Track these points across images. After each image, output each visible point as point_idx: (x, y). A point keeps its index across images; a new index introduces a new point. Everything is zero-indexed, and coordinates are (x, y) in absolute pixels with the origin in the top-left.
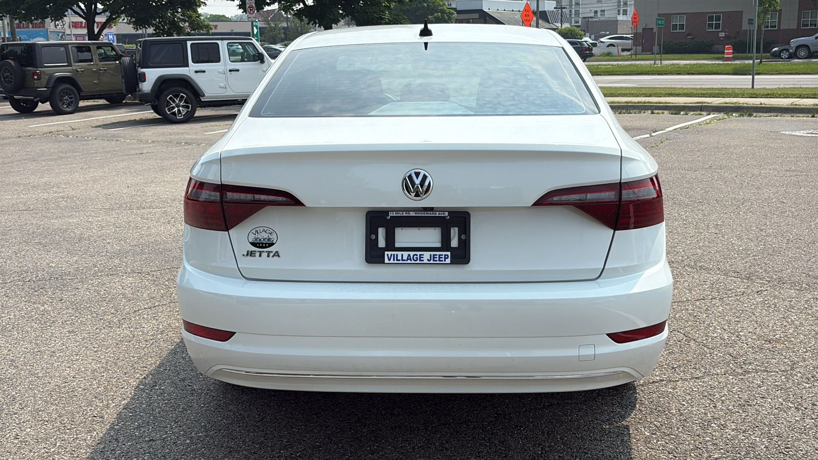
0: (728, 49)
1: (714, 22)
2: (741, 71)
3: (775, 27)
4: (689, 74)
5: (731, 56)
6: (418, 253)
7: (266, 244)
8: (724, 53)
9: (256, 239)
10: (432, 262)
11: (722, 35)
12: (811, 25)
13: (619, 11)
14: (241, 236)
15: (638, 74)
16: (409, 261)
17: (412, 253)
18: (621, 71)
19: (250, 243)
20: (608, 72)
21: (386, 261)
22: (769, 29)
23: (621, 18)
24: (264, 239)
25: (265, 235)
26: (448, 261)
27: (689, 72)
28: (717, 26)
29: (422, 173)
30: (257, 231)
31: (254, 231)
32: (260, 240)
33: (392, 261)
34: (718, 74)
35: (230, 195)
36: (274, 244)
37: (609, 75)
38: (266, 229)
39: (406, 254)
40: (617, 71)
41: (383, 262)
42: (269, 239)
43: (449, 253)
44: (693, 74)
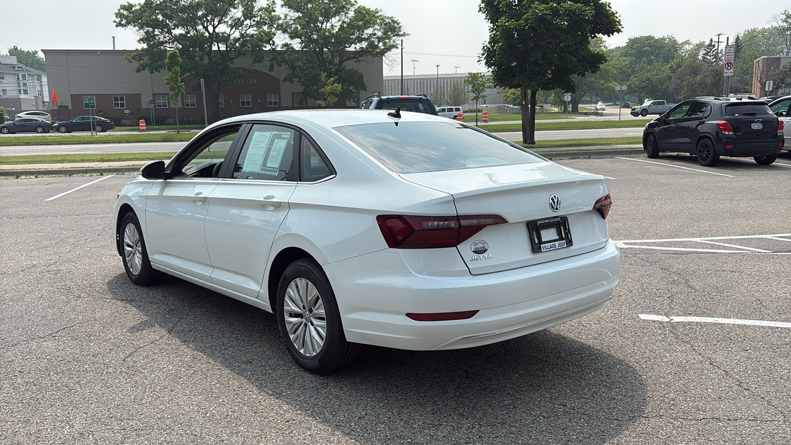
0: (142, 123)
1: (119, 102)
2: (168, 139)
3: (166, 106)
4: (128, 142)
5: (145, 128)
6: (554, 243)
7: (482, 250)
8: (139, 125)
9: (476, 249)
10: (560, 247)
11: (127, 112)
12: (191, 105)
13: (20, 90)
14: (466, 248)
15: (85, 143)
16: (551, 249)
17: (551, 244)
18: (69, 141)
19: (473, 252)
20: (57, 142)
21: (543, 250)
22: (162, 107)
23: (22, 96)
24: (481, 248)
25: (481, 245)
26: (565, 246)
27: (128, 141)
28: (122, 105)
29: (556, 196)
30: (475, 243)
31: (474, 244)
32: (479, 249)
33: (545, 250)
34: (151, 142)
35: (463, 223)
36: (487, 250)
37: (59, 144)
38: (480, 241)
39: (549, 244)
40: (65, 141)
41: (542, 252)
42: (484, 248)
43: (564, 241)
44: (131, 142)
